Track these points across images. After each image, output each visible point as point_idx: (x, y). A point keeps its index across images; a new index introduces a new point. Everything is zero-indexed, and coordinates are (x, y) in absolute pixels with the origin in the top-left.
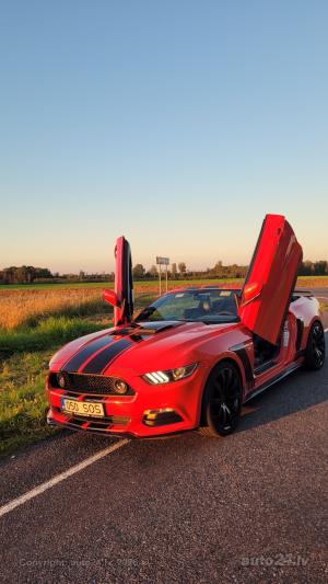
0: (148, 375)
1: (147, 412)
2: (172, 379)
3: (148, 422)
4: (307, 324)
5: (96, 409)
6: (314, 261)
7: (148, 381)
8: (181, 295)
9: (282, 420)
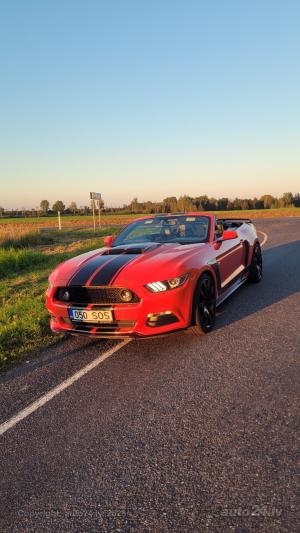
0: (150, 285)
1: (149, 316)
2: (168, 288)
3: (150, 324)
4: (251, 244)
5: (106, 316)
6: (217, 199)
7: (150, 290)
8: (150, 222)
9: (246, 319)
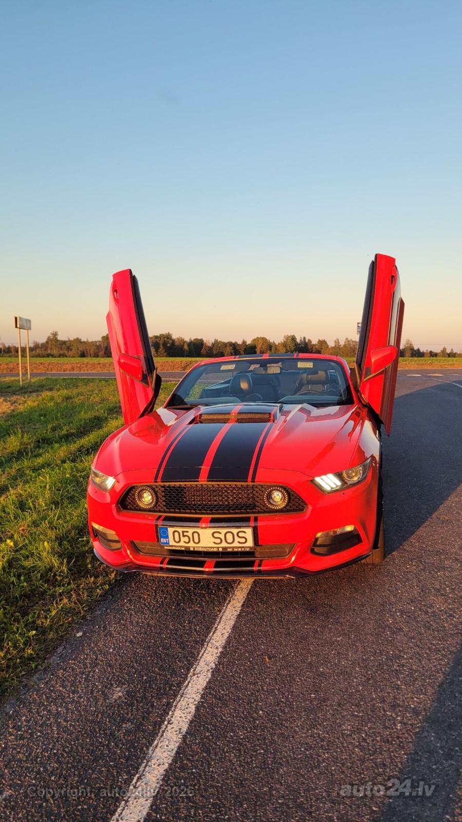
0: (318, 480)
2: (344, 483)
3: (317, 549)
5: (241, 538)
6: (187, 339)
7: (319, 488)
